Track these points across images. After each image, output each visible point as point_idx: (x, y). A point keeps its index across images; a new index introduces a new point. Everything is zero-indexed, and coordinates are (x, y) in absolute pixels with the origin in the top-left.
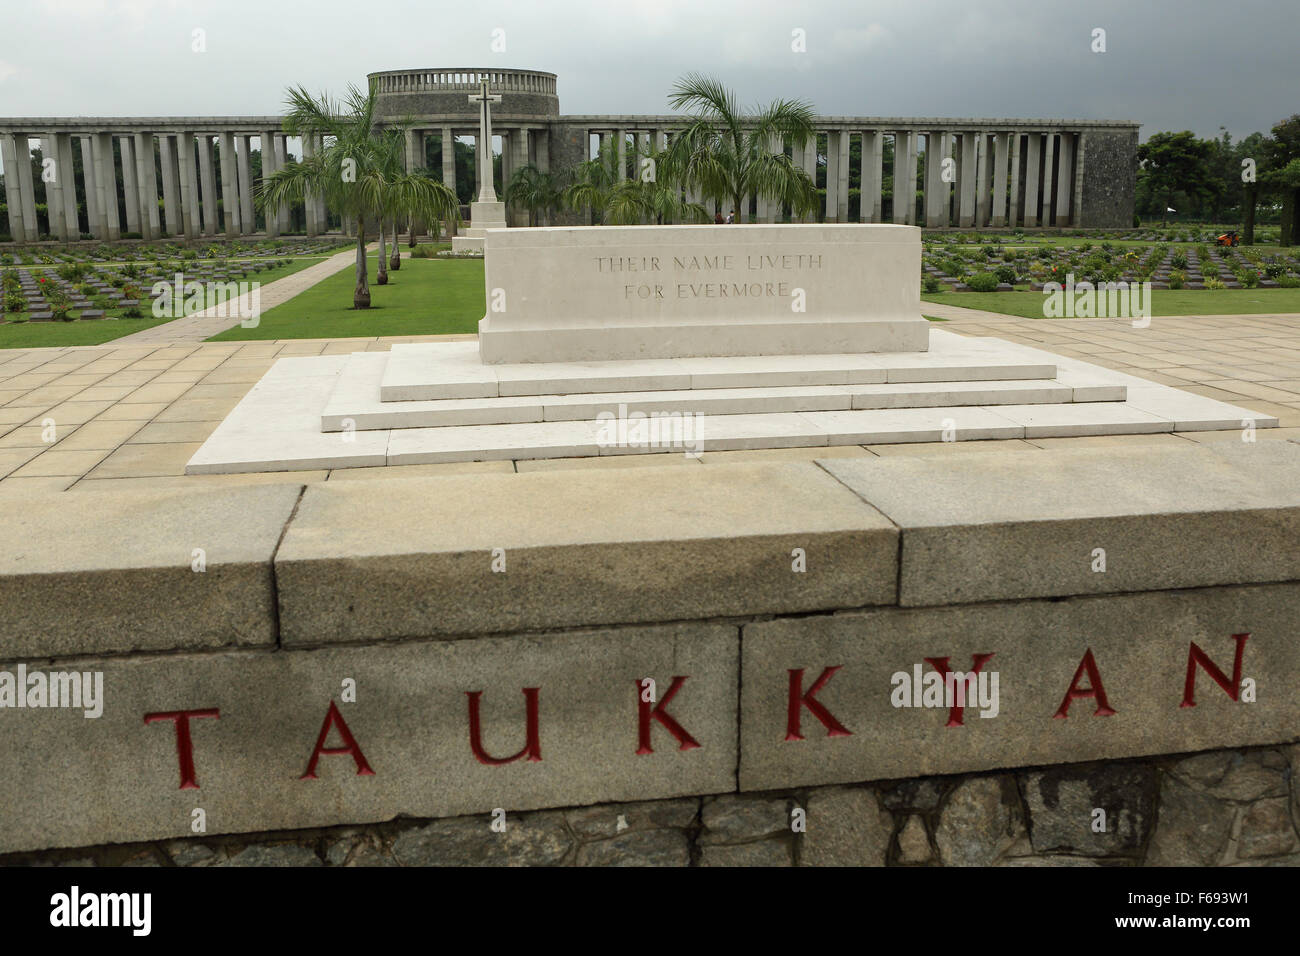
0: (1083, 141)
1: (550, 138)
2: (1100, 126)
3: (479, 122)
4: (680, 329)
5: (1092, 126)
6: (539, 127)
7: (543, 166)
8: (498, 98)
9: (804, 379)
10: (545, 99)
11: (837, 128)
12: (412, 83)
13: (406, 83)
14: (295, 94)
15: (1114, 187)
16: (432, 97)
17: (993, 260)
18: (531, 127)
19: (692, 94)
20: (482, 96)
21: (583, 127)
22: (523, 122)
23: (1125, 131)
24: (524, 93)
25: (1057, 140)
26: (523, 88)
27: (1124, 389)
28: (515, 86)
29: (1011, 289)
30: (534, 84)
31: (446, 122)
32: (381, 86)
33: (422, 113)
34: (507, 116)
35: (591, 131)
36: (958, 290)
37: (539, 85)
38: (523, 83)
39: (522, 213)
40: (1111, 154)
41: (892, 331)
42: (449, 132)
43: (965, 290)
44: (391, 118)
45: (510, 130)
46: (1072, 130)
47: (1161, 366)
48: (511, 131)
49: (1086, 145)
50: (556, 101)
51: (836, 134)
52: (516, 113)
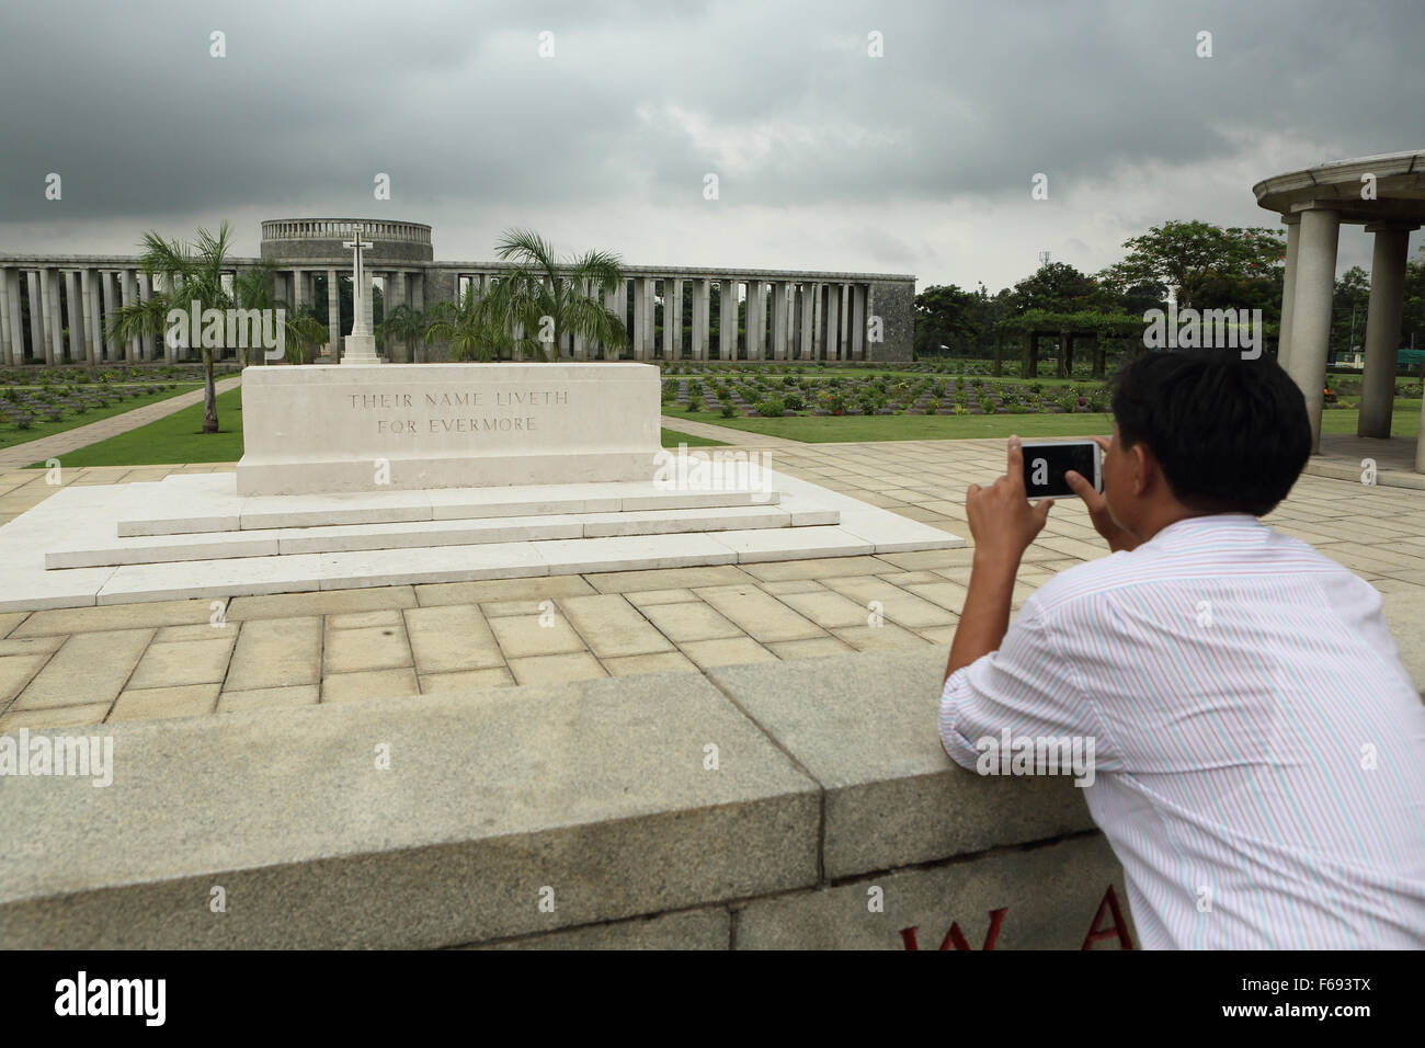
0: (872, 291)
1: (425, 281)
2: (884, 280)
3: (352, 265)
4: (432, 461)
5: (878, 279)
6: (415, 271)
7: (418, 304)
8: (370, 245)
9: (543, 509)
10: (420, 247)
11: (671, 276)
12: (302, 230)
13: (296, 230)
14: (148, 237)
15: (898, 329)
16: (319, 243)
17: (793, 388)
18: (408, 270)
19: (513, 247)
20: (355, 243)
21: (454, 271)
22: (400, 266)
23: (903, 283)
24: (402, 241)
25: (851, 290)
26: (401, 237)
27: (837, 514)
28: (393, 235)
29: (795, 415)
30: (410, 234)
31: (330, 265)
32: (273, 232)
33: (310, 257)
34: (386, 261)
35: (460, 275)
36: (750, 415)
37: (415, 234)
38: (401, 232)
39: (399, 346)
40: (894, 302)
41: (635, 462)
42: (335, 273)
43: (755, 415)
44: (281, 261)
45: (388, 272)
46: (863, 282)
47: (887, 487)
48: (390, 273)
49: (875, 293)
50: (431, 249)
51: (670, 281)
52: (395, 258)
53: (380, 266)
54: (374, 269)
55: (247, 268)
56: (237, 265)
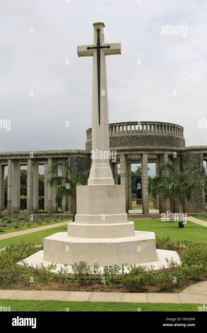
10: (178, 139)
18: (170, 153)
21: (200, 152)
22: (165, 150)
24: (166, 135)
26: (165, 133)
28: (160, 131)
30: (171, 130)
34: (156, 147)
35: (205, 155)
37: (174, 131)
38: (165, 130)
39: (165, 202)
42: (124, 156)
48: (159, 155)
50: (184, 140)
52: (161, 145)
53: (152, 150)
54: (148, 152)
55: (74, 156)
56: (68, 154)
